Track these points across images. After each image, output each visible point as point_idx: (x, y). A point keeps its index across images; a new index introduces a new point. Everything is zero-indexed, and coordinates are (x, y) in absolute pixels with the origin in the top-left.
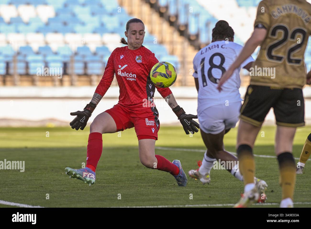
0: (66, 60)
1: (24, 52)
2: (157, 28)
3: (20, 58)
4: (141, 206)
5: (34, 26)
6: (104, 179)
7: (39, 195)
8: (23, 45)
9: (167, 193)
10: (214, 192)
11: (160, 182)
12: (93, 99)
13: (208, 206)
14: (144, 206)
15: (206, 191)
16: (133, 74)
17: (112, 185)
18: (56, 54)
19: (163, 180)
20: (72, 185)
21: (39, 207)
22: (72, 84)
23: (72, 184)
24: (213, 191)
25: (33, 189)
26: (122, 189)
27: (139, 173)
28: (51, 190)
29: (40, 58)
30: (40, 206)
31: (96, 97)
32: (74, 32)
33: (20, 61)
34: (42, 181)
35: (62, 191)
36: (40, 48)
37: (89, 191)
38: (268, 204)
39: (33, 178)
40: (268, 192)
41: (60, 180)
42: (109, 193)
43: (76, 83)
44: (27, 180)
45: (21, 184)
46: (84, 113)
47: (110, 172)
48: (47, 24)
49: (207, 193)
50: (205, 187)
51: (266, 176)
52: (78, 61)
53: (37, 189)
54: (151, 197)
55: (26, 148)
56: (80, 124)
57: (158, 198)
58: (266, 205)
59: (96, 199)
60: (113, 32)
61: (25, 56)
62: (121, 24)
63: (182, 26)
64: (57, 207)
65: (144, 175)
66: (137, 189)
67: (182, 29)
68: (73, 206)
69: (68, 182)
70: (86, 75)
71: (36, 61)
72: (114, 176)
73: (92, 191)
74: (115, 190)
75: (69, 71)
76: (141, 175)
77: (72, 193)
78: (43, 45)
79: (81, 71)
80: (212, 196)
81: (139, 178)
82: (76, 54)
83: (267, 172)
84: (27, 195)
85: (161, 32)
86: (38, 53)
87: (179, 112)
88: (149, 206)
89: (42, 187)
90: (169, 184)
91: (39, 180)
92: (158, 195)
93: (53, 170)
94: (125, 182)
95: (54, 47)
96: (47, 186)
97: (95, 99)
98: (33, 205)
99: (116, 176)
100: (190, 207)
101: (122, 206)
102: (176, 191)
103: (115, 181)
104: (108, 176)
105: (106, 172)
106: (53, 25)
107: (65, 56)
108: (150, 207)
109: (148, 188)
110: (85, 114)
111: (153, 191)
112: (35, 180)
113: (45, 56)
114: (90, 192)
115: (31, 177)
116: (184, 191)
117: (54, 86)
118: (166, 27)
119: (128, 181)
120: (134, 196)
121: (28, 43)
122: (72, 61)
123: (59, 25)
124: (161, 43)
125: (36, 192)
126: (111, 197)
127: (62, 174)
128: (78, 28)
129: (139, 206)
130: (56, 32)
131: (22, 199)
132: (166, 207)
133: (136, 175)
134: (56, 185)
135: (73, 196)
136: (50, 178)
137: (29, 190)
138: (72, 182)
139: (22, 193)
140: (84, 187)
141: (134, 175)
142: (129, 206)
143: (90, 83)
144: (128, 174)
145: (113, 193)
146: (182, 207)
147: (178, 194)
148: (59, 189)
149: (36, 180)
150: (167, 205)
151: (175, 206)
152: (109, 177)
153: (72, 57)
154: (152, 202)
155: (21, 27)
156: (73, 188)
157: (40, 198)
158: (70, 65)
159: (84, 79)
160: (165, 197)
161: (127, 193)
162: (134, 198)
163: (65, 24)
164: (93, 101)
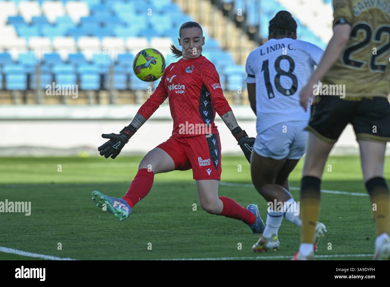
0: (104, 71)
1: (49, 62)
2: (219, 30)
3: (44, 68)
4: (200, 258)
5: (62, 27)
6: (152, 224)
7: (70, 244)
8: (49, 51)
9: (233, 241)
10: (293, 240)
11: (224, 227)
12: (133, 121)
13: (286, 258)
14: (203, 258)
15: (283, 238)
16: (182, 85)
17: (163, 231)
18: (91, 63)
19: (228, 225)
20: (111, 231)
21: (69, 259)
22: (111, 102)
23: (111, 229)
24: (292, 238)
25: (61, 236)
26: (176, 236)
27: (197, 215)
28: (85, 238)
29: (70, 68)
30: (71, 258)
31: (138, 119)
32: (113, 35)
33: (45, 73)
34: (73, 226)
35: (99, 238)
36: (70, 56)
37: (133, 239)
38: (363, 255)
39: (61, 223)
40: (362, 239)
41: (96, 225)
42: (159, 241)
43: (117, 101)
44: (54, 225)
45: (46, 230)
46: (120, 136)
47: (159, 214)
48: (79, 25)
49: (285, 241)
50: (282, 233)
51: (360, 219)
52: (119, 73)
53: (67, 236)
54: (212, 246)
55: (53, 183)
56: (112, 150)
57: (221, 248)
58: (359, 257)
59: (142, 249)
60: (163, 36)
61: (51, 66)
62: (174, 25)
63: (252, 28)
64: (92, 259)
65: (203, 218)
66: (194, 236)
67: (252, 31)
68: (112, 258)
69: (106, 228)
70: (129, 90)
71: (64, 73)
72: (166, 220)
73: (137, 239)
74: (166, 238)
75: (108, 85)
76: (199, 218)
77: (111, 241)
78: (73, 52)
79: (123, 86)
80: (290, 245)
81: (197, 223)
82: (116, 63)
83: (361, 215)
84: (54, 244)
85: (225, 36)
86: (67, 63)
87: (238, 134)
88: (210, 257)
89: (73, 233)
90: (235, 229)
91: (70, 224)
92: (221, 244)
93: (86, 212)
94: (180, 227)
95: (88, 54)
96: (79, 232)
97: (136, 122)
98: (61, 257)
99: (168, 219)
100: (262, 259)
101: (176, 258)
102: (244, 238)
103: (166, 226)
104: (157, 220)
105: (155, 214)
106: (87, 27)
107: (102, 66)
108: (212, 259)
109: (209, 235)
110: (121, 139)
111: (214, 239)
112: (63, 225)
113: (76, 66)
114: (135, 240)
115: (60, 221)
116: (254, 239)
117: (89, 104)
118: (231, 28)
119: (183, 226)
120: (191, 245)
121: (54, 49)
122: (111, 73)
123: (95, 27)
124: (225, 49)
125: (65, 240)
126: (161, 246)
127: (98, 217)
128: (119, 30)
129: (197, 258)
130: (91, 35)
131: (48, 249)
132: (232, 259)
133: (193, 218)
134: (91, 231)
135: (113, 245)
136: (83, 222)
137: (57, 237)
138: (112, 227)
139: (47, 241)
140: (126, 233)
141: (190, 218)
142: (184, 258)
143: (135, 100)
144: (182, 217)
145: (163, 241)
146: (252, 259)
147: (247, 243)
148: (95, 236)
149: (65, 224)
150: (233, 256)
151: (243, 258)
152: (159, 221)
153: (110, 67)
154: (213, 252)
155: (46, 30)
156: (113, 234)
157: (70, 248)
158: (108, 78)
159: (127, 95)
160: (231, 247)
161: (181, 241)
162: (191, 248)
163: (102, 25)
164: (133, 124)
